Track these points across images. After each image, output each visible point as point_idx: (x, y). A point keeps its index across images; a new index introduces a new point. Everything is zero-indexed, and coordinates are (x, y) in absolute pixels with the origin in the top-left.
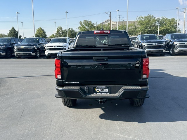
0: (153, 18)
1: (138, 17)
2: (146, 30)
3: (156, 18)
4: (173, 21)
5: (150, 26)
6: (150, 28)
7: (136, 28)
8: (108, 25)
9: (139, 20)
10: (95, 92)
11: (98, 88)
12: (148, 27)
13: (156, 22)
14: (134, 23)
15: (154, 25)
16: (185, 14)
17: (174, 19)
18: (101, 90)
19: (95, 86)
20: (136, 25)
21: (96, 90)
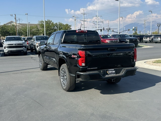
0: (52, 23)
1: (40, 21)
2: (48, 32)
3: (54, 23)
4: (67, 26)
5: (50, 29)
6: (50, 31)
7: (38, 30)
8: (12, 26)
9: (40, 23)
10: (107, 74)
11: (109, 71)
12: (48, 30)
13: (54, 26)
14: (36, 26)
15: (53, 28)
16: (75, 21)
18: (111, 72)
19: (107, 69)
20: (39, 28)
21: (108, 72)
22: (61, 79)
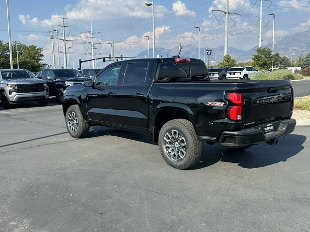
10: (265, 132)
17: (35, 47)
18: (269, 128)
19: (265, 125)
21: (265, 129)
22: (165, 150)
